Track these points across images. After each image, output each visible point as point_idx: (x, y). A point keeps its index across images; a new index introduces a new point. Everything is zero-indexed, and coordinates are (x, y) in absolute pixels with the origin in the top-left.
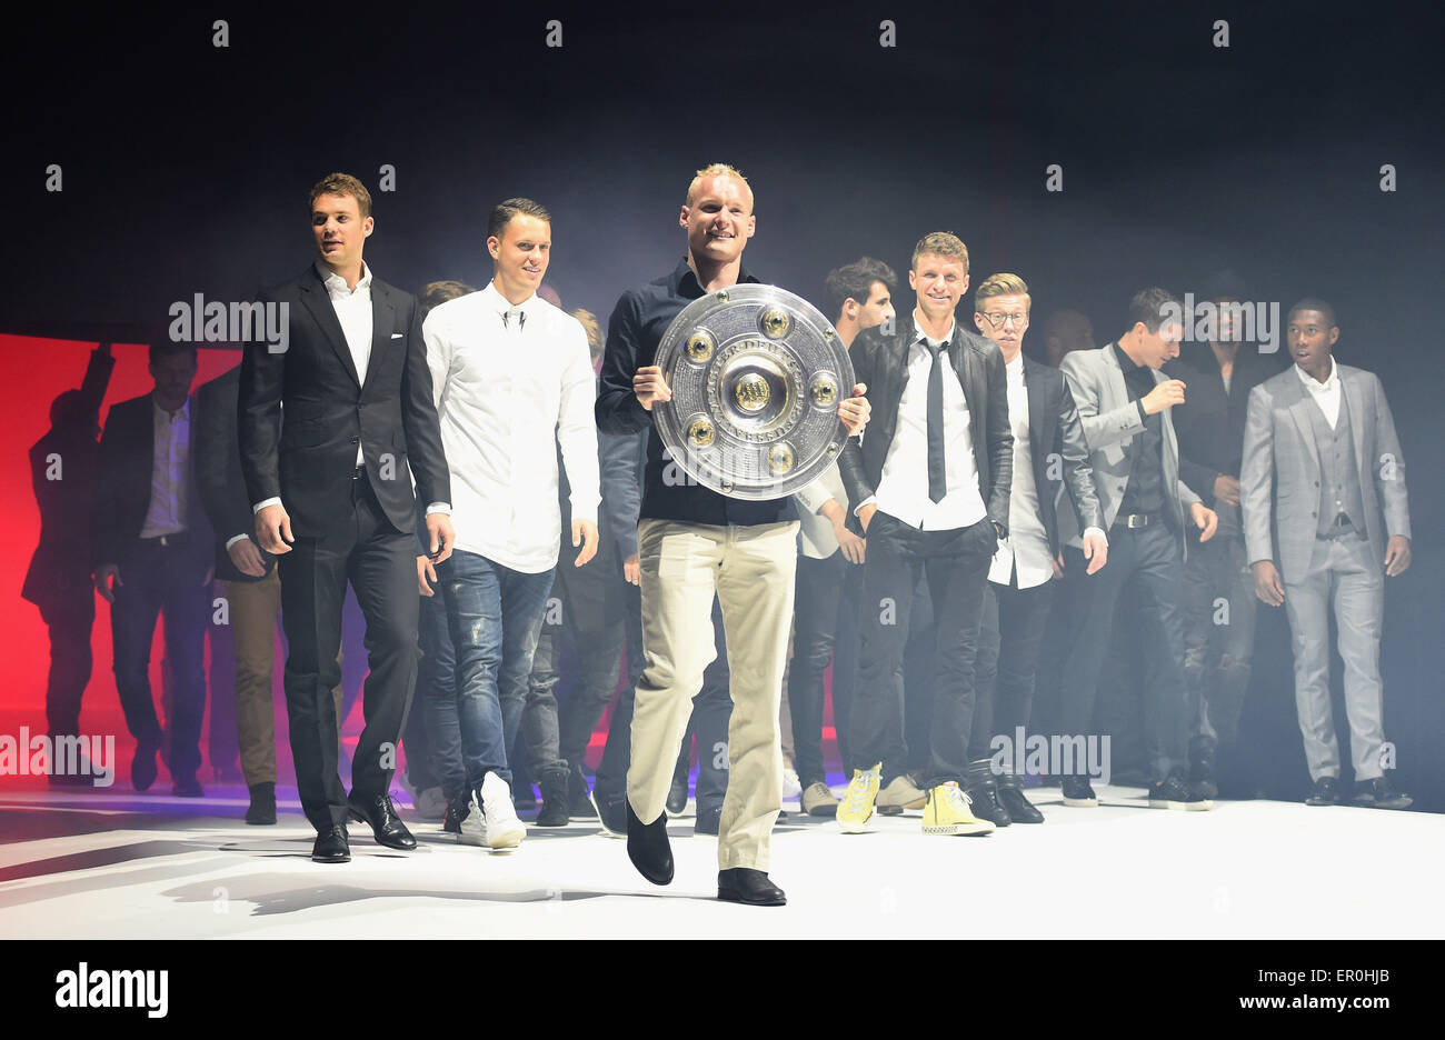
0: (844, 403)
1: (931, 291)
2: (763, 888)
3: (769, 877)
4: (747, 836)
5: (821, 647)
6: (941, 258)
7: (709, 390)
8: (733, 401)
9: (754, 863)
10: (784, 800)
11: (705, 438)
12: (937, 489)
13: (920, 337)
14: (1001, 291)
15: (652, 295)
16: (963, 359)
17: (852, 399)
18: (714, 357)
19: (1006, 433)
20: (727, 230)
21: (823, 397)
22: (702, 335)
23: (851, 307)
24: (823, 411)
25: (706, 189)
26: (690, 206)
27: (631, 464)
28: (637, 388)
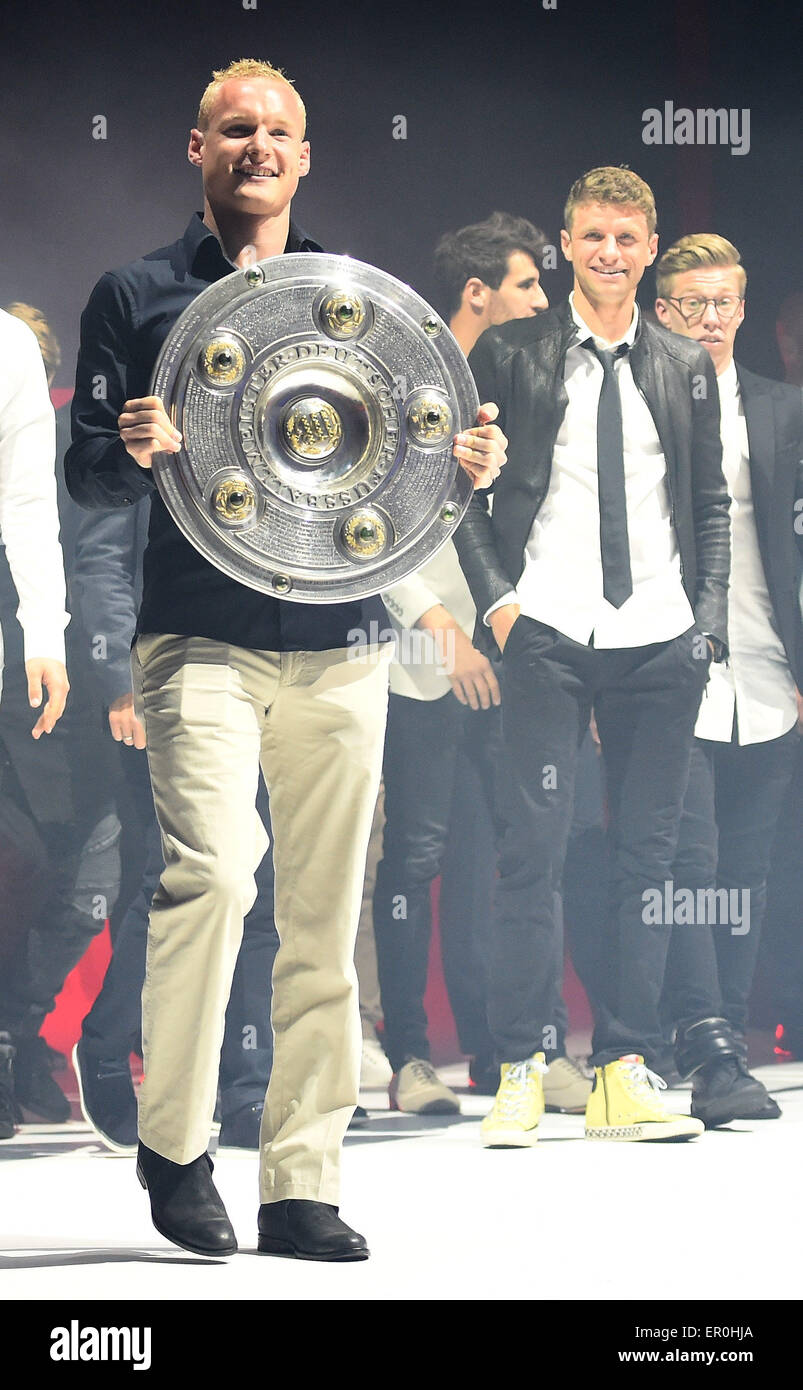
0: (463, 436)
1: (596, 262)
2: (332, 1232)
3: (341, 1215)
4: (302, 1148)
5: (427, 844)
6: (610, 209)
7: (243, 430)
8: (282, 443)
9: (316, 1191)
10: (362, 1090)
11: (243, 509)
12: (617, 583)
13: (583, 335)
14: (697, 263)
15: (150, 278)
16: (653, 370)
17: (475, 430)
18: (247, 377)
19: (722, 492)
20: (266, 164)
21: (427, 429)
22: (227, 341)
23: (476, 293)
24: (427, 451)
25: (228, 99)
26: (205, 128)
27: (116, 550)
28: (126, 434)
